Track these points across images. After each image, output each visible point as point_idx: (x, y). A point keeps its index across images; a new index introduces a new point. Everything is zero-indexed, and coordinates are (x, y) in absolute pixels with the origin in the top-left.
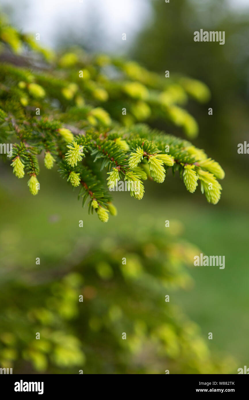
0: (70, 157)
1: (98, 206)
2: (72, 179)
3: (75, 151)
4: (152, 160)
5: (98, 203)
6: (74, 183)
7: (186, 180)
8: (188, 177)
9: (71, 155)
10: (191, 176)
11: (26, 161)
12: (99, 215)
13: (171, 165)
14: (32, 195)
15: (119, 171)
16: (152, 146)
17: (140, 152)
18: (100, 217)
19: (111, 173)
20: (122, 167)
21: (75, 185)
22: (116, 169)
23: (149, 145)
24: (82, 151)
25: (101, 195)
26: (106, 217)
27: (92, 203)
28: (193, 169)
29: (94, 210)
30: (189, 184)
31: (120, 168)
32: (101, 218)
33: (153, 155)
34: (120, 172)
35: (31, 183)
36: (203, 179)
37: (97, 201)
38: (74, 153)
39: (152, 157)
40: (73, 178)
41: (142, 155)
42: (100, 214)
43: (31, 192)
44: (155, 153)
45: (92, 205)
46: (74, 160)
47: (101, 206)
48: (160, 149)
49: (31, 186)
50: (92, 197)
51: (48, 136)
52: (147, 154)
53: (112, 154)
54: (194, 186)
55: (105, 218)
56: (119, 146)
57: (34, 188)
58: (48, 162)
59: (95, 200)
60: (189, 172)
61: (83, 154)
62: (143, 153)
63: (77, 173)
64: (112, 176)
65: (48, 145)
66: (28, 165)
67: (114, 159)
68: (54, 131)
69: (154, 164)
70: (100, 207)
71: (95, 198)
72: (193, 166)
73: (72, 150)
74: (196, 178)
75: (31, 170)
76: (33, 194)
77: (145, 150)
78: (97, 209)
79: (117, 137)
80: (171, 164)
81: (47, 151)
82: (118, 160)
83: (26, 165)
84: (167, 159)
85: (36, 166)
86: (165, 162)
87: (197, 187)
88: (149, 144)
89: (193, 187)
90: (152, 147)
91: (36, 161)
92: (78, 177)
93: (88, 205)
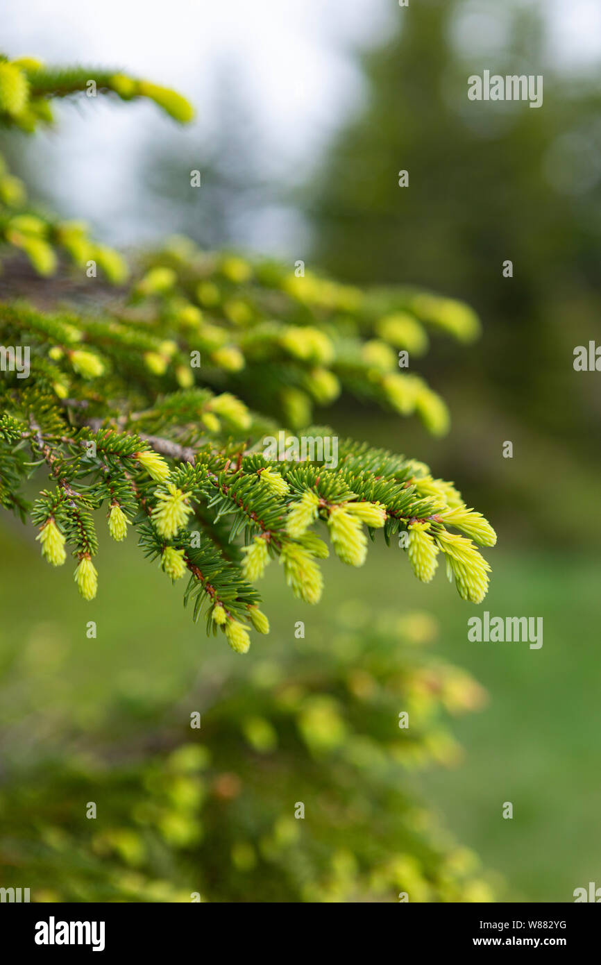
0: (161, 518)
1: (227, 619)
2: (167, 564)
3: (171, 504)
4: (338, 518)
5: (227, 611)
6: (173, 573)
7: (412, 557)
8: (416, 549)
9: (163, 514)
10: (423, 545)
11: (67, 526)
12: (228, 638)
13: (378, 526)
14: (85, 599)
15: (267, 542)
16: (337, 485)
17: (310, 501)
18: (232, 642)
19: (250, 549)
20: (274, 534)
21: (175, 576)
22: (261, 540)
23: (331, 485)
24: (188, 501)
25: (233, 594)
26: (244, 642)
27: (213, 613)
28: (426, 532)
29: (219, 628)
30: (420, 565)
31: (269, 536)
32: (233, 644)
33: (339, 505)
34: (269, 545)
35: (80, 575)
36: (450, 552)
37: (224, 608)
38: (170, 508)
39: (337, 512)
40: (170, 561)
41: (315, 508)
42: (231, 635)
43: (82, 593)
44: (343, 501)
45: (213, 617)
46: (170, 524)
47: (233, 618)
48: (355, 489)
49: (81, 582)
50: (213, 600)
51: (117, 469)
52: (327, 503)
53: (253, 505)
54: (430, 570)
55: (243, 644)
56: (267, 487)
57: (87, 586)
58: (116, 526)
59: (220, 606)
60: (418, 539)
61: (191, 509)
62: (318, 503)
63: (178, 548)
64: (253, 556)
65: (114, 488)
66: (73, 536)
67: (256, 516)
68: (127, 456)
69: (342, 527)
70: (231, 620)
71: (219, 601)
72: (427, 526)
73: (165, 501)
74: (434, 550)
75: (80, 545)
76: (87, 598)
77: (322, 494)
78: (224, 626)
79: (264, 465)
80: (378, 524)
81: (113, 503)
82: (264, 519)
83: (69, 537)
84: (370, 513)
85: (90, 537)
86: (366, 520)
87: (437, 570)
88: (330, 480)
89: (428, 570)
90: (336, 488)
91: (90, 525)
92: (181, 559)
93: (206, 617)
